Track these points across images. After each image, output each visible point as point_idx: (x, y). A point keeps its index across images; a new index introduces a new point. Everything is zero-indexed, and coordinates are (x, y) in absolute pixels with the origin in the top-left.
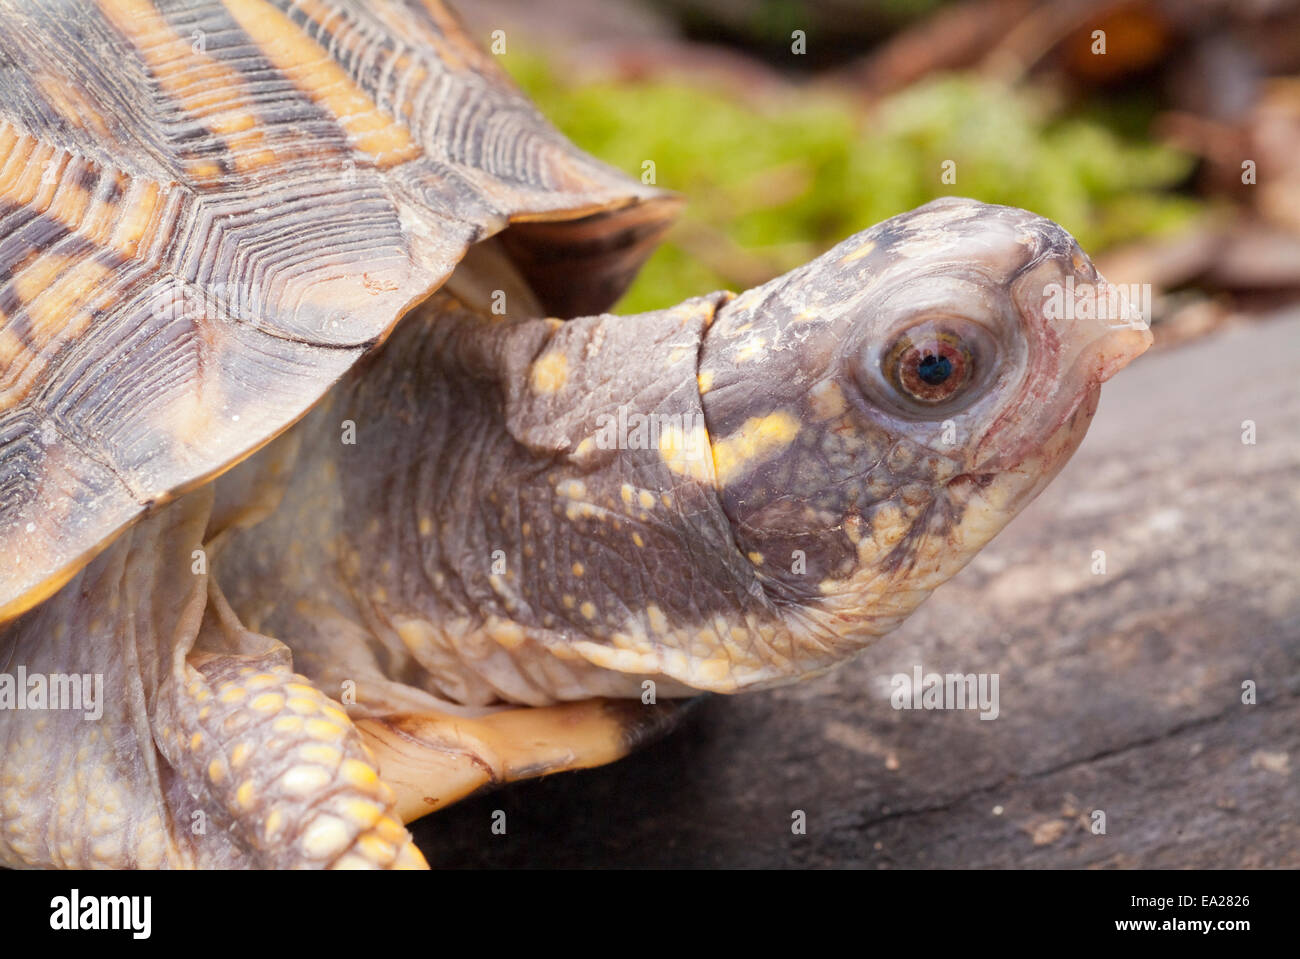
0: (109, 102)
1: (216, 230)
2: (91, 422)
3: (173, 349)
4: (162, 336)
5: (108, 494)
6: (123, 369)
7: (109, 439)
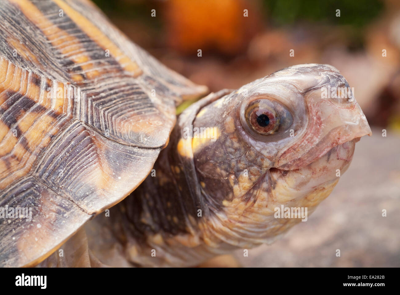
0: (36, 51)
1: (90, 102)
2: (58, 181)
3: (86, 151)
4: (81, 145)
5: (72, 211)
6: (67, 159)
7: (67, 188)
